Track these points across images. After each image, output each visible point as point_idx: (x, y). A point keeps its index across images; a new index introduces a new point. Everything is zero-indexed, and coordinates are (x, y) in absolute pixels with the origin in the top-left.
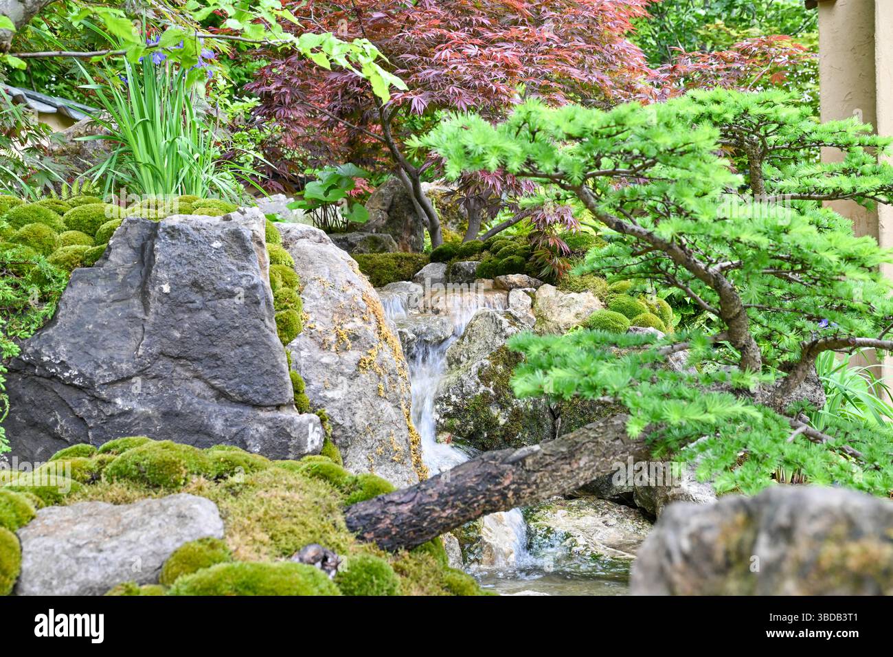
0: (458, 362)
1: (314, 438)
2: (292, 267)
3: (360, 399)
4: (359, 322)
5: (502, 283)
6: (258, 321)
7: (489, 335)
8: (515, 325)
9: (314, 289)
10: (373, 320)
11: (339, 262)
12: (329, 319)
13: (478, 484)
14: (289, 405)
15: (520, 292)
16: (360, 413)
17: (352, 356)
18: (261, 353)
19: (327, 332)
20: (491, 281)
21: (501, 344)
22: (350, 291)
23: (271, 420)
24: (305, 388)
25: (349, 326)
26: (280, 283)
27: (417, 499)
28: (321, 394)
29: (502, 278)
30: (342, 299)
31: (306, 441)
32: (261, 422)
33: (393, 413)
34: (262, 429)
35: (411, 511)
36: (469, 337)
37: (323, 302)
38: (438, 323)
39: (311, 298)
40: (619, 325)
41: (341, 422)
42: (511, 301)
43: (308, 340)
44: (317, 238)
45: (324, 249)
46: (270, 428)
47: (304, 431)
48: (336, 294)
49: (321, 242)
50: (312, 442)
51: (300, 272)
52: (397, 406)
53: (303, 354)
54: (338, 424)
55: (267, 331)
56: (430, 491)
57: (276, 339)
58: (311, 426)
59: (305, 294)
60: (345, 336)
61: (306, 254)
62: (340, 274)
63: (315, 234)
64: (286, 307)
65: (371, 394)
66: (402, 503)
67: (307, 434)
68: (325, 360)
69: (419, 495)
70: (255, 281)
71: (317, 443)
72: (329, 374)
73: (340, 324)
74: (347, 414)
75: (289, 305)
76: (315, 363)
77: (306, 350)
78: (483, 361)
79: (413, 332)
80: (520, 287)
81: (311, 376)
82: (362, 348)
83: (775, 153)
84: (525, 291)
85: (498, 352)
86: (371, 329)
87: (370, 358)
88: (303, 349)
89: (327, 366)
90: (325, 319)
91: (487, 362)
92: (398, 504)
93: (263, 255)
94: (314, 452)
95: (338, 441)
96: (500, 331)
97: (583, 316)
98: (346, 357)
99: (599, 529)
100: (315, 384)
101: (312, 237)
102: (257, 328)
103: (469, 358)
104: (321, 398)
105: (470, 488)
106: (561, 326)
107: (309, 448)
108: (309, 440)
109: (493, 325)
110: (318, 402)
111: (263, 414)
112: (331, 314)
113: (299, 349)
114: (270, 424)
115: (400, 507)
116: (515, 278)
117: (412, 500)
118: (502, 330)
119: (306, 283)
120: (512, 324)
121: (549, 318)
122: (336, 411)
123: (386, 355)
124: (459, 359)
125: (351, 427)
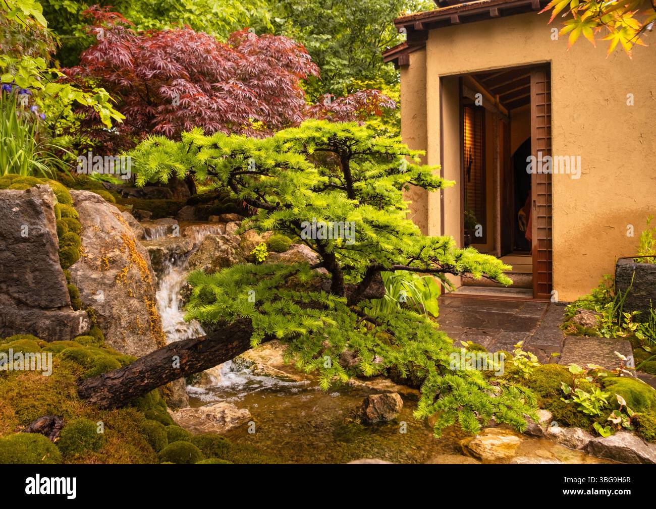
0: (195, 265)
1: (84, 325)
2: (77, 218)
3: (116, 299)
4: (117, 252)
5: (223, 218)
6: (44, 256)
7: (212, 249)
8: (227, 244)
9: (90, 233)
10: (127, 250)
11: (107, 215)
12: (98, 251)
13: (165, 364)
14: (67, 306)
15: (232, 224)
16: (116, 307)
17: (111, 273)
18: (47, 276)
19: (95, 259)
20: (218, 217)
21: (218, 255)
22: (113, 233)
23: (54, 316)
24: (79, 294)
25: (110, 255)
26: (66, 229)
27: (125, 376)
28: (90, 298)
29: (223, 216)
30: (107, 238)
31: (78, 328)
32: (47, 318)
33: (138, 306)
34: (47, 322)
35: (121, 383)
36: (202, 251)
37: (94, 240)
38: (184, 243)
39: (87, 238)
40: (285, 243)
41: (103, 314)
42: (227, 229)
43: (83, 264)
44: (96, 200)
45: (98, 207)
46: (53, 321)
47: (77, 321)
48: (103, 235)
49: (98, 202)
50: (82, 328)
51: (82, 221)
52: (141, 301)
53: (79, 273)
54: (101, 315)
55: (51, 262)
56: (134, 370)
57: (58, 266)
58: (81, 318)
59: (83, 235)
60: (107, 262)
61: (86, 210)
62: (107, 223)
63: (94, 197)
64: (69, 245)
65: (123, 294)
66: (116, 378)
67: (79, 323)
68: (94, 276)
69: (127, 373)
70: (42, 232)
71: (85, 328)
72: (96, 285)
73: (105, 254)
74: (107, 308)
75: (71, 244)
76: (87, 278)
77: (81, 270)
78: (208, 265)
79: (168, 249)
80: (233, 221)
81: (83, 286)
82: (118, 267)
83: (356, 155)
84: (236, 223)
85: (217, 259)
86: (125, 256)
87: (123, 273)
88: (79, 270)
89: (95, 280)
90: (95, 251)
91: (210, 266)
92: (113, 379)
93: (51, 214)
94: (84, 334)
95: (101, 325)
96: (217, 248)
97: (266, 238)
98: (108, 274)
99: (272, 357)
100: (86, 292)
101: (92, 199)
102: (44, 260)
103: (200, 263)
104: (89, 300)
105: (160, 366)
106: (254, 243)
107: (80, 331)
108: (80, 327)
109: (214, 244)
110: (88, 303)
111: (48, 313)
112: (99, 248)
113: (76, 270)
114: (53, 319)
115: (114, 381)
116: (230, 216)
117: (122, 376)
118: (219, 247)
119: (85, 228)
120: (225, 243)
121: (248, 238)
122: (100, 307)
123: (135, 271)
124: (195, 264)
125: (110, 316)
